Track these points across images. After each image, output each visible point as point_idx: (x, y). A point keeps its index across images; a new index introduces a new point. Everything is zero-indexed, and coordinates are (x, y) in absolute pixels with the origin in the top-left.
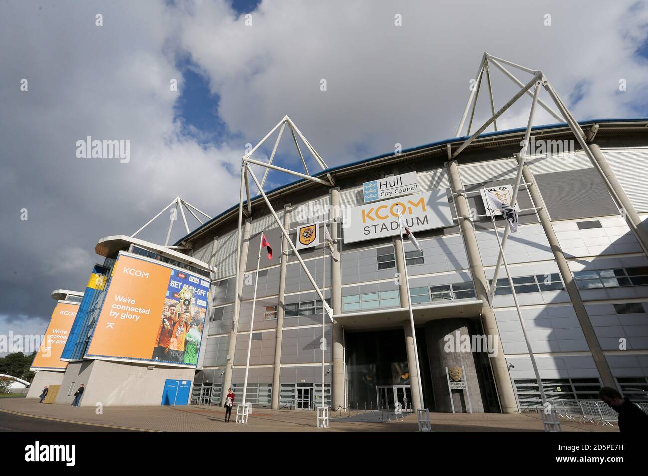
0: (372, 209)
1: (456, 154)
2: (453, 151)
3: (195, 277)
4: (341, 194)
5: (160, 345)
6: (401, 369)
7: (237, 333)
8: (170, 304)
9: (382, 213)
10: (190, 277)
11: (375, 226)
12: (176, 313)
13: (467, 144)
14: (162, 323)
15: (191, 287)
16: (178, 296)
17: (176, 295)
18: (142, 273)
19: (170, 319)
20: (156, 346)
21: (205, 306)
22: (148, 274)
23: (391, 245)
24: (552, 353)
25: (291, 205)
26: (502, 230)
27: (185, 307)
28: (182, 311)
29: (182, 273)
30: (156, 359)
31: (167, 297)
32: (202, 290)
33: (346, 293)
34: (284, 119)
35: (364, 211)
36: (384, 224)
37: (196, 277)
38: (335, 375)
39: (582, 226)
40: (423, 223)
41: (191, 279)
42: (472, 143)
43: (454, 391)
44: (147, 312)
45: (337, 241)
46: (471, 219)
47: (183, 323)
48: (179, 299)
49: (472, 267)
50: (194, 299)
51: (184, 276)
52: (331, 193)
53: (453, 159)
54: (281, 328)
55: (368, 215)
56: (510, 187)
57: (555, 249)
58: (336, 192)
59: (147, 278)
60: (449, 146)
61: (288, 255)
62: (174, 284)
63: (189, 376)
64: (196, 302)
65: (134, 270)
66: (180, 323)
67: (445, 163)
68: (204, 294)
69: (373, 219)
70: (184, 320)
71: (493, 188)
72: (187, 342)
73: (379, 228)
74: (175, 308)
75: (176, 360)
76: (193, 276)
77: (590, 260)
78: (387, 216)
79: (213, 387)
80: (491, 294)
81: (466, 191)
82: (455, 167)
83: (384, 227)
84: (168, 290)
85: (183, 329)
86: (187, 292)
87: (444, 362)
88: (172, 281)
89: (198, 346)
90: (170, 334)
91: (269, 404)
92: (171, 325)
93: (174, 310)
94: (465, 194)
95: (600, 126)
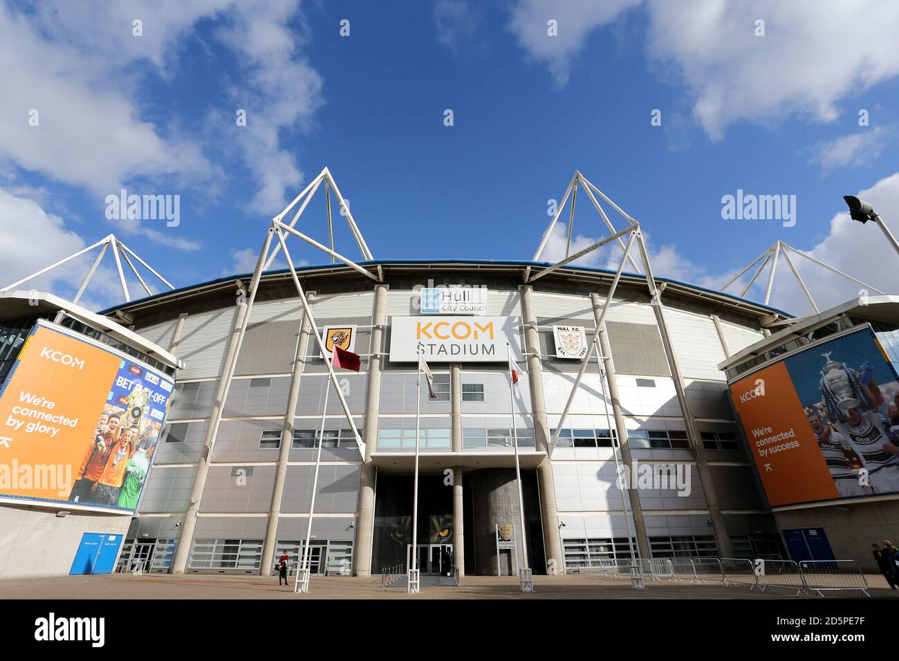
0: (430, 324)
1: (533, 279)
2: (532, 274)
3: (154, 374)
4: (389, 295)
5: (86, 477)
6: (439, 524)
7: (210, 465)
8: (110, 413)
9: (443, 330)
10: (148, 373)
11: (432, 345)
12: (118, 428)
13: (548, 271)
14: (94, 442)
15: (146, 389)
16: (125, 401)
17: (122, 400)
18: (74, 360)
19: (107, 436)
20: (80, 478)
21: (161, 419)
22: (83, 362)
23: (447, 372)
24: (609, 511)
25: (317, 294)
26: (574, 375)
27: (133, 420)
28: (128, 425)
29: (137, 366)
30: (76, 499)
31: (108, 402)
32: (161, 395)
33: (384, 424)
34: (323, 173)
35: (419, 324)
36: (442, 345)
37: (156, 375)
38: (361, 530)
39: (641, 383)
40: (488, 353)
41: (148, 376)
42: (554, 271)
43: (502, 551)
44: (73, 423)
45: (379, 356)
46: (540, 357)
47: (126, 444)
48: (125, 407)
49: (535, 412)
50: (147, 408)
51: (138, 371)
52: (377, 291)
53: (529, 284)
54: (286, 463)
55: (424, 330)
56: (582, 329)
57: (614, 402)
58: (384, 291)
59: (81, 368)
60: (529, 268)
61: (306, 363)
62: (122, 382)
63: (121, 527)
64: (150, 412)
65: (61, 354)
66: (121, 444)
67: (519, 286)
68: (163, 400)
69: (430, 337)
70: (129, 439)
71: (566, 327)
72: (127, 474)
73: (436, 349)
74: (116, 420)
75: (106, 501)
76: (152, 373)
77: (644, 419)
78: (447, 337)
79: (157, 544)
80: (552, 445)
81: (539, 324)
82: (531, 294)
83: (442, 349)
84: (112, 391)
85: (123, 453)
86: (139, 396)
87: (493, 517)
88: (120, 377)
89: (141, 481)
90: (105, 459)
91: (257, 569)
92: (107, 446)
93: (116, 423)
94: (537, 327)
95: (668, 285)
